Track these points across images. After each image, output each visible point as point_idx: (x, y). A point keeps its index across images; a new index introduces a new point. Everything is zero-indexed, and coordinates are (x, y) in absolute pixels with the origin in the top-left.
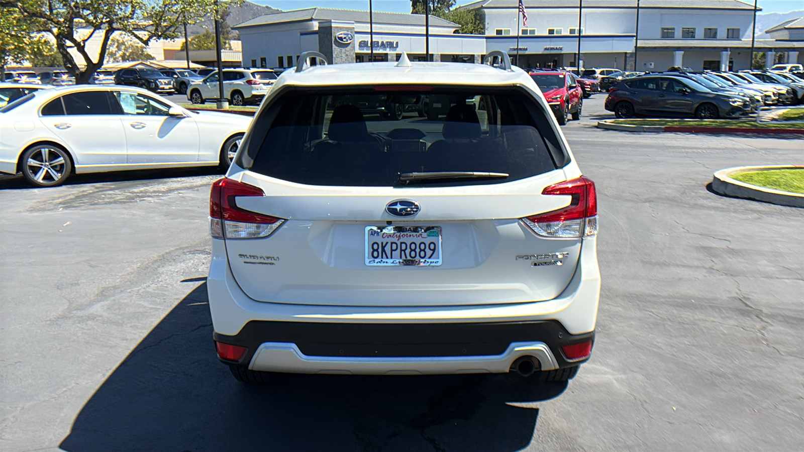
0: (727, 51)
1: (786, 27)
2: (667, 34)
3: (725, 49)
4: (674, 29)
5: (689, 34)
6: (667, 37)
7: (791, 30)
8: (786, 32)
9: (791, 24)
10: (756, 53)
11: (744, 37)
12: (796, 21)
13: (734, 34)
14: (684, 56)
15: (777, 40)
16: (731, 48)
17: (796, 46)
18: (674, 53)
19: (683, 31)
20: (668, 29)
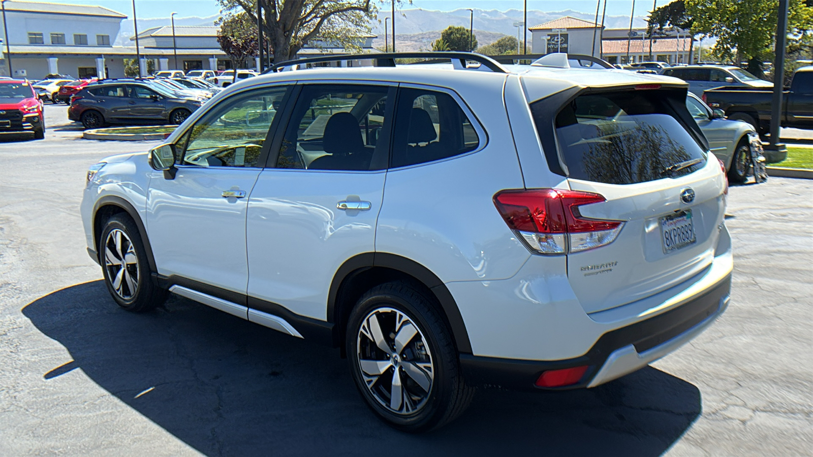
0: (102, 58)
1: (152, 35)
2: (36, 40)
3: (100, 56)
4: (41, 34)
5: (58, 40)
6: (36, 43)
7: (157, 38)
8: (153, 40)
9: (156, 32)
10: (127, 59)
11: (114, 44)
12: (160, 30)
13: (104, 41)
14: (58, 62)
15: (145, 48)
16: (105, 55)
17: (165, 53)
18: (48, 59)
19: (52, 37)
20: (35, 34)
